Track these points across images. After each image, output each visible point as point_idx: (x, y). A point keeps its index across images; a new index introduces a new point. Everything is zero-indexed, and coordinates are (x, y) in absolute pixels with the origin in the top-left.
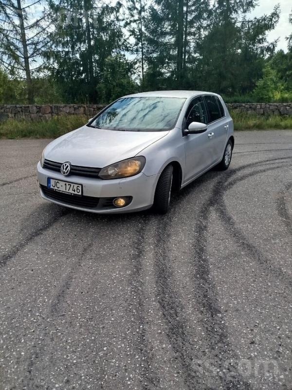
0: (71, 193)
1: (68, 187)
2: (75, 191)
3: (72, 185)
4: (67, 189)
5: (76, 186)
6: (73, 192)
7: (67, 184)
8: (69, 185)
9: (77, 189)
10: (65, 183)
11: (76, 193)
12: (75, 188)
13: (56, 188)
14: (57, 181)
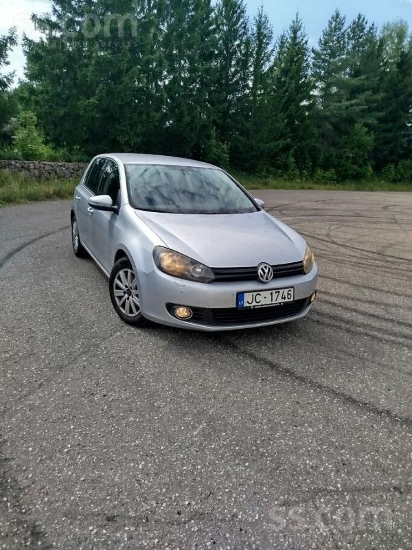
0: (280, 303)
1: (275, 295)
2: (285, 298)
3: (281, 291)
4: (274, 299)
5: (286, 290)
6: (283, 301)
7: (274, 292)
8: (276, 292)
9: (288, 294)
10: (270, 292)
11: (287, 300)
12: (286, 294)
13: (254, 304)
14: (255, 294)
